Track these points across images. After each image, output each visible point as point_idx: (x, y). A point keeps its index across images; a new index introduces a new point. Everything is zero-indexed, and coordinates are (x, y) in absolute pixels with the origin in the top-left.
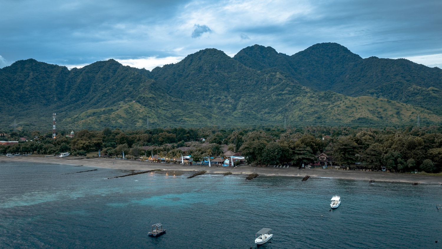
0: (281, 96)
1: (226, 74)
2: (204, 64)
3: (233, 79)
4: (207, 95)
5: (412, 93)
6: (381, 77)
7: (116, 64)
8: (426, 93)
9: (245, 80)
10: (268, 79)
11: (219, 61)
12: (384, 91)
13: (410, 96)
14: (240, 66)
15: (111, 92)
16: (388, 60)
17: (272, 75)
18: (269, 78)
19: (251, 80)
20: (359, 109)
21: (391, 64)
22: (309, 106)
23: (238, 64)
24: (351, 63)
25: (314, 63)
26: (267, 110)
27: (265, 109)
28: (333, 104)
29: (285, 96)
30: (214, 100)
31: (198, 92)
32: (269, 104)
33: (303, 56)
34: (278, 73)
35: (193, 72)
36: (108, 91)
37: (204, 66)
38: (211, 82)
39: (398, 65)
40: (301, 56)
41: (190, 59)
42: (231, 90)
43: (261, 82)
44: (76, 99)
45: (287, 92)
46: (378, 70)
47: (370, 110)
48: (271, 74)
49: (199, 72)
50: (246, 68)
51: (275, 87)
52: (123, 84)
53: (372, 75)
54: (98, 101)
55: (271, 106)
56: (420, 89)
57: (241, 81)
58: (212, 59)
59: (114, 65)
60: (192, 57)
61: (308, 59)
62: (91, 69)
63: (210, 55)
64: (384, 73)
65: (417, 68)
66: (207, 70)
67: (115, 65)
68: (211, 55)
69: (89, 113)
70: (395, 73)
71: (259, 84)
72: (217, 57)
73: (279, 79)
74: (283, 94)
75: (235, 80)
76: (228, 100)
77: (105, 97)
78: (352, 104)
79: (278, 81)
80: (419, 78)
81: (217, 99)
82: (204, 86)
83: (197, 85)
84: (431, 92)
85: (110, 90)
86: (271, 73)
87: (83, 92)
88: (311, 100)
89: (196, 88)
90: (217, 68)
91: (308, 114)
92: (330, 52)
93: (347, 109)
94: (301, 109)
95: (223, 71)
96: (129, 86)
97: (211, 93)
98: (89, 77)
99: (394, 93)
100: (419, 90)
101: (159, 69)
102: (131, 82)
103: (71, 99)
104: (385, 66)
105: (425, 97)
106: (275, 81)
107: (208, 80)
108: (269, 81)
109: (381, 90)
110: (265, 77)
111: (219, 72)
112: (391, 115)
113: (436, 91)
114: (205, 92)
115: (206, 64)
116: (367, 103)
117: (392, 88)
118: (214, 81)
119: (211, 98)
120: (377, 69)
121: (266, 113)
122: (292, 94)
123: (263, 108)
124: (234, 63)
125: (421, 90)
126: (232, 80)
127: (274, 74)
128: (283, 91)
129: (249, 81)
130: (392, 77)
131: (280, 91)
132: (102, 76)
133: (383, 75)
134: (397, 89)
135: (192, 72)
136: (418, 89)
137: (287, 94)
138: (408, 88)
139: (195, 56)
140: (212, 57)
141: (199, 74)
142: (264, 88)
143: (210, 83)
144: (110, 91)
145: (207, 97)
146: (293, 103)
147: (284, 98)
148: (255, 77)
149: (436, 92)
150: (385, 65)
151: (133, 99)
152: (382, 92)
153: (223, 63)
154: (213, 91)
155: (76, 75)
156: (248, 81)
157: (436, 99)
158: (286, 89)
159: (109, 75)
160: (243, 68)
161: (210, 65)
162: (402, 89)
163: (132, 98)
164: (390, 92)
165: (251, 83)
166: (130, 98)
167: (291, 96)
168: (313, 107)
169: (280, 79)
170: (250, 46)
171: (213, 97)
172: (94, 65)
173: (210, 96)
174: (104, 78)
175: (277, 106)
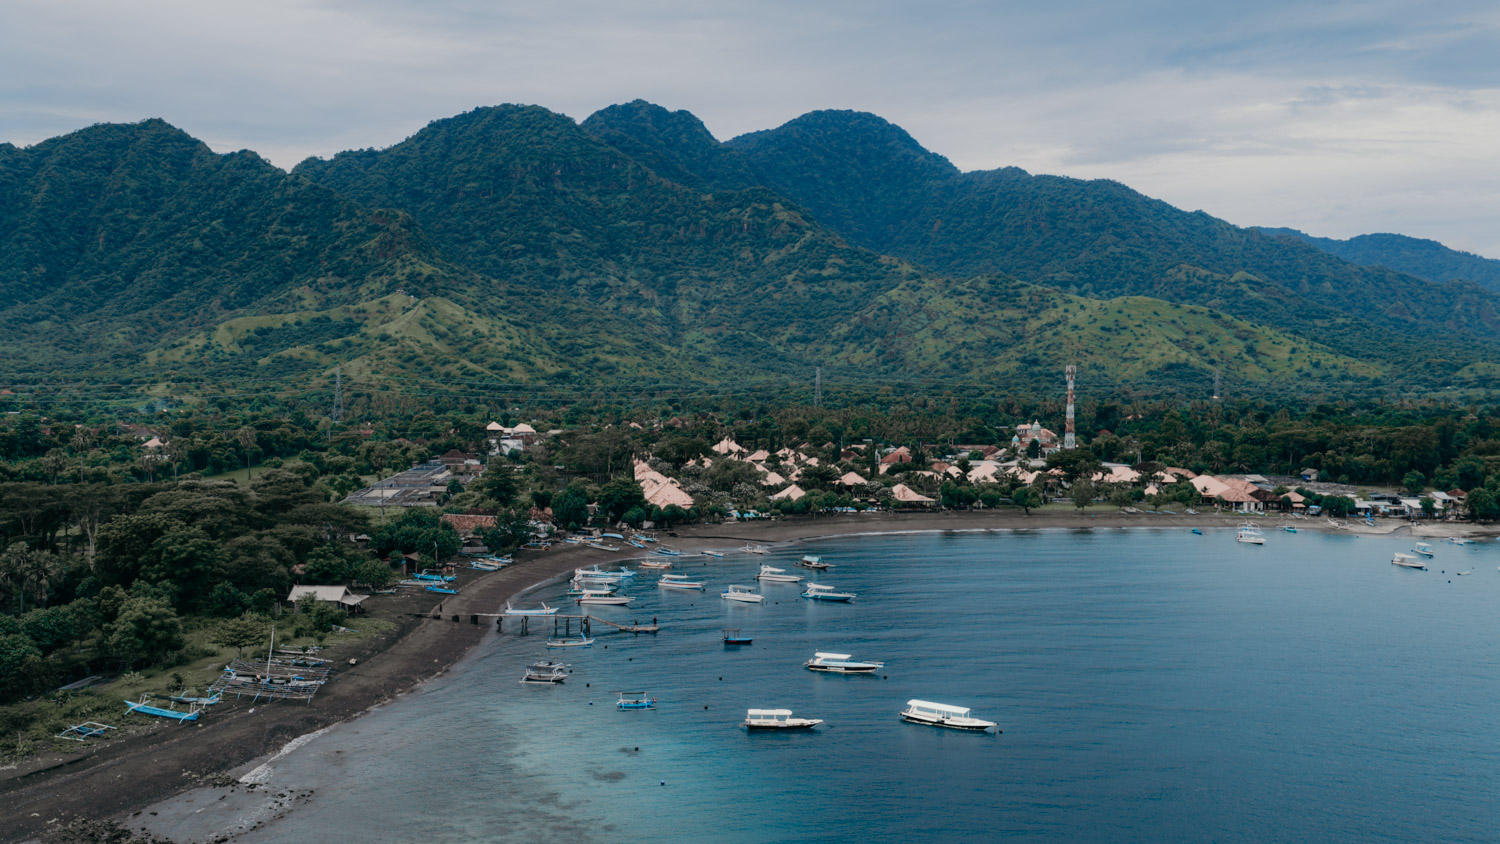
0: (821, 283)
1: (594, 198)
2: (513, 159)
3: (626, 219)
4: (553, 271)
5: (1188, 288)
6: (1051, 233)
7: (178, 141)
8: (1233, 288)
9: (666, 224)
10: (748, 225)
11: (566, 151)
12: (1098, 277)
13: (1183, 295)
14: (639, 173)
15: (211, 250)
16: (1065, 181)
17: (757, 212)
18: (751, 220)
19: (687, 225)
20: (1142, 335)
21: (1076, 195)
22: (959, 321)
23: (629, 167)
24: (931, 182)
25: (816, 175)
26: (792, 330)
27: (786, 325)
28: (1039, 319)
29: (833, 284)
30: (584, 291)
31: (516, 258)
32: (795, 311)
33: (781, 150)
34: (777, 206)
35: (474, 185)
36: (197, 244)
37: (511, 166)
38: (555, 226)
39: (1099, 199)
40: (774, 148)
41: (440, 137)
42: (628, 259)
43: (726, 235)
44: (48, 271)
45: (836, 271)
46: (1039, 210)
47: (1174, 340)
48: (755, 208)
49: (495, 187)
50: (661, 184)
51: (783, 252)
52: (258, 220)
53: (1022, 227)
54: (169, 280)
55: (801, 317)
56: (1207, 276)
57: (654, 226)
58: (538, 143)
59: (171, 141)
60: (449, 131)
61: (796, 161)
62: (76, 151)
63: (527, 126)
64: (1058, 220)
65: (1151, 211)
66: (528, 183)
67: (176, 144)
68: (533, 128)
69: (239, 332)
70: (1094, 222)
71: (719, 240)
72: (556, 139)
73: (789, 228)
74: (824, 279)
75: (633, 224)
76: (638, 290)
77: (195, 266)
78: (1116, 321)
79: (788, 234)
80: (1163, 240)
81: (593, 288)
82: (531, 237)
83: (503, 233)
84: (1244, 287)
85: (207, 240)
86: (756, 205)
87: (63, 243)
88: (961, 303)
89: (505, 245)
90: (560, 177)
91: (971, 348)
92: (858, 141)
93: (1107, 335)
94: (937, 330)
95: (582, 190)
96: (288, 229)
97: (565, 265)
98: (76, 184)
99: (1128, 284)
100: (1205, 281)
101: (319, 168)
102: (291, 214)
103: (28, 270)
104: (1060, 200)
105: (1233, 299)
106: (778, 233)
107: (541, 218)
108: (754, 230)
109: (1088, 276)
110: (734, 217)
111: (568, 190)
112: (1235, 357)
113: (1257, 283)
114: (542, 262)
115: (518, 160)
116: (1155, 317)
117: (1120, 270)
118: (563, 224)
119: (571, 282)
120: (1037, 208)
121: (792, 340)
122: (857, 279)
123: (779, 323)
124: (617, 163)
125: (1210, 279)
126: (623, 222)
127: (763, 207)
128: (823, 268)
129: (682, 228)
130: (1088, 234)
131: (811, 268)
132: (133, 184)
133: (1055, 228)
134: (1133, 273)
135: (469, 185)
136: (1203, 277)
137: (838, 278)
138: (1168, 272)
139: (460, 129)
140: (538, 134)
141: (494, 192)
142: (743, 255)
143: (552, 230)
144: (207, 244)
145: (552, 278)
146: (885, 311)
147: (835, 291)
148: (700, 216)
149: (1255, 286)
150: (1060, 197)
151: (345, 281)
152: (1091, 280)
153: (578, 159)
154: (571, 257)
155: (17, 175)
156: (679, 227)
157: (1263, 308)
158: (830, 261)
159: (159, 180)
160: (649, 183)
161: (537, 163)
162: (1150, 275)
163: (342, 276)
164: (1114, 281)
165: (688, 234)
166: (333, 275)
167: (853, 284)
168: (976, 325)
169: (793, 226)
170: (621, 103)
171: (579, 278)
172: (86, 139)
173: (565, 275)
174: (142, 191)
175: (822, 317)
